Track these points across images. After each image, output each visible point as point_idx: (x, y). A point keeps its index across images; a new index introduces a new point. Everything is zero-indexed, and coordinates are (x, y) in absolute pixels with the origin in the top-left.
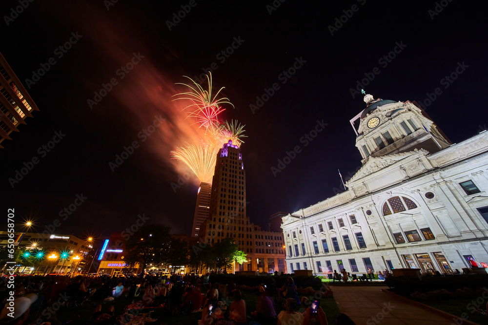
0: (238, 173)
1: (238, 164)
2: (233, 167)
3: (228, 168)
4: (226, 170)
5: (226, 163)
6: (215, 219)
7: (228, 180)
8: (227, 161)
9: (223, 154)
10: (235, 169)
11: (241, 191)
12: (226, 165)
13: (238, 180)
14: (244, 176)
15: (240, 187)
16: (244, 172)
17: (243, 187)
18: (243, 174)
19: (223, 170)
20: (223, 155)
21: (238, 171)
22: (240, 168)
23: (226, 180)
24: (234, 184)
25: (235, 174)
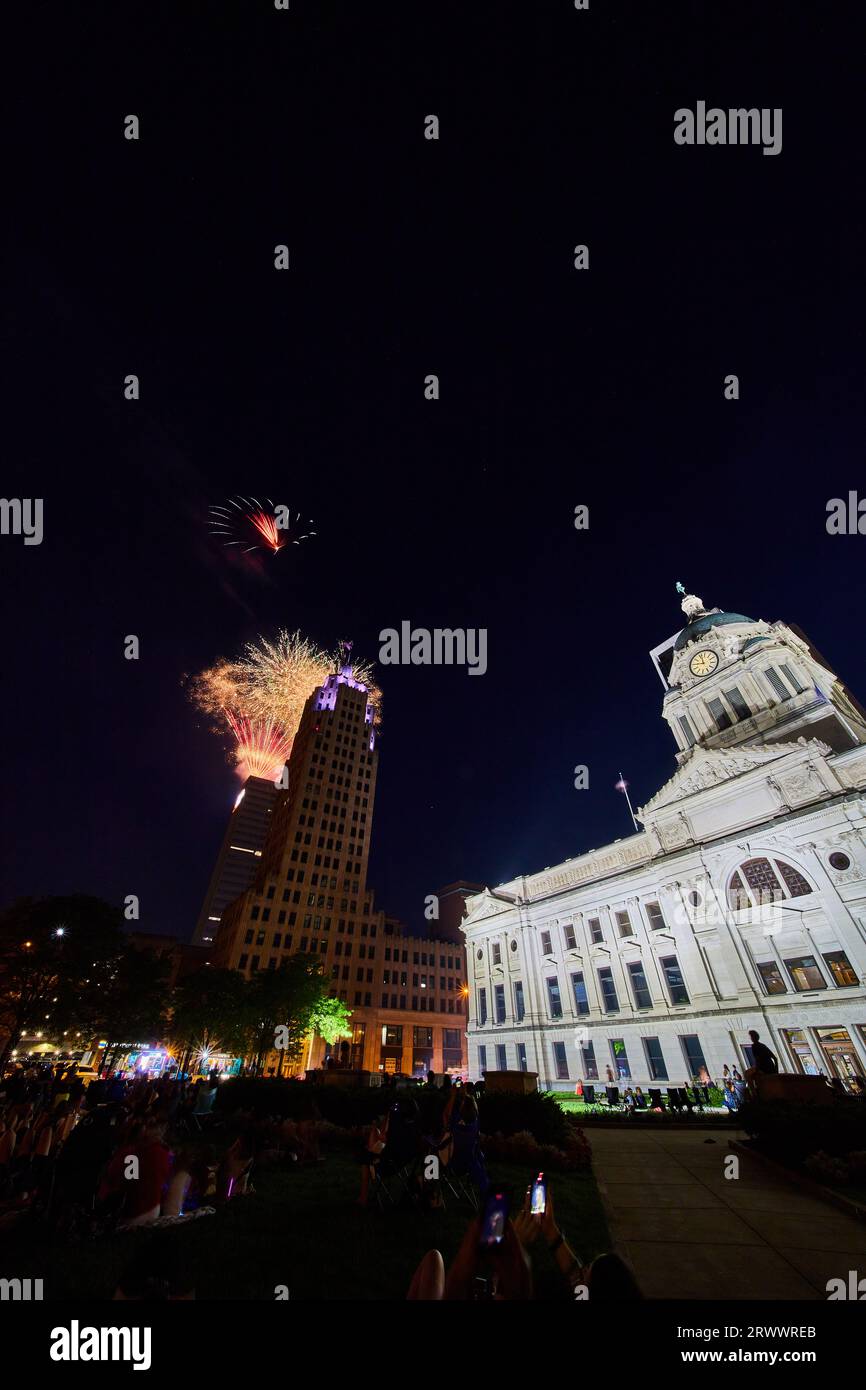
0: (357, 758)
1: (361, 733)
2: (346, 742)
3: (332, 743)
4: (326, 748)
5: (327, 727)
6: (272, 890)
7: (326, 778)
8: (331, 722)
9: (324, 702)
10: (349, 747)
11: (360, 810)
12: (328, 734)
13: (355, 778)
14: (374, 768)
15: (358, 799)
16: (375, 759)
17: (365, 801)
18: (370, 763)
19: (318, 746)
20: (324, 706)
21: (358, 752)
22: (365, 746)
23: (320, 776)
24: (343, 789)
25: (348, 761)
